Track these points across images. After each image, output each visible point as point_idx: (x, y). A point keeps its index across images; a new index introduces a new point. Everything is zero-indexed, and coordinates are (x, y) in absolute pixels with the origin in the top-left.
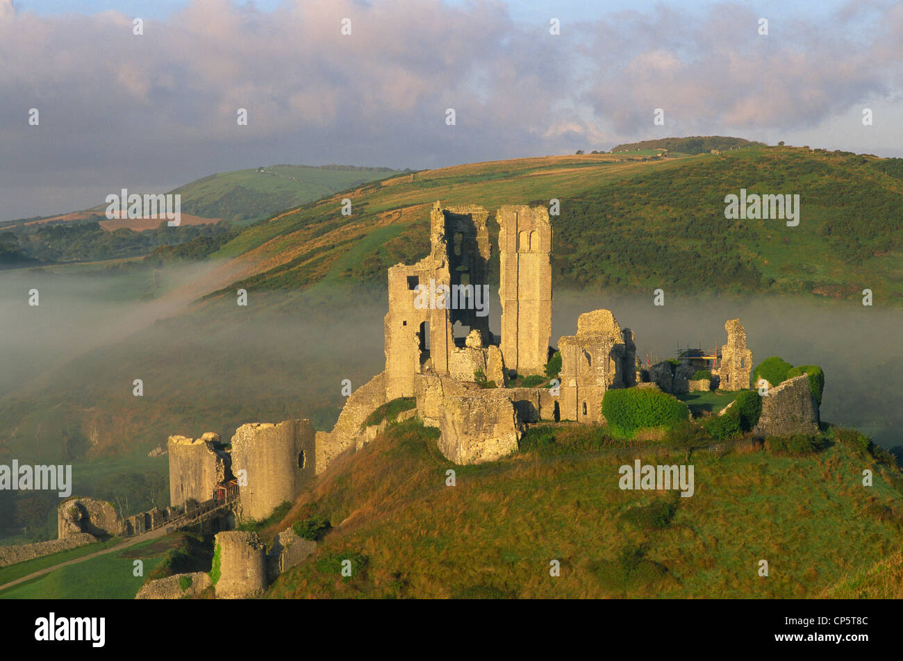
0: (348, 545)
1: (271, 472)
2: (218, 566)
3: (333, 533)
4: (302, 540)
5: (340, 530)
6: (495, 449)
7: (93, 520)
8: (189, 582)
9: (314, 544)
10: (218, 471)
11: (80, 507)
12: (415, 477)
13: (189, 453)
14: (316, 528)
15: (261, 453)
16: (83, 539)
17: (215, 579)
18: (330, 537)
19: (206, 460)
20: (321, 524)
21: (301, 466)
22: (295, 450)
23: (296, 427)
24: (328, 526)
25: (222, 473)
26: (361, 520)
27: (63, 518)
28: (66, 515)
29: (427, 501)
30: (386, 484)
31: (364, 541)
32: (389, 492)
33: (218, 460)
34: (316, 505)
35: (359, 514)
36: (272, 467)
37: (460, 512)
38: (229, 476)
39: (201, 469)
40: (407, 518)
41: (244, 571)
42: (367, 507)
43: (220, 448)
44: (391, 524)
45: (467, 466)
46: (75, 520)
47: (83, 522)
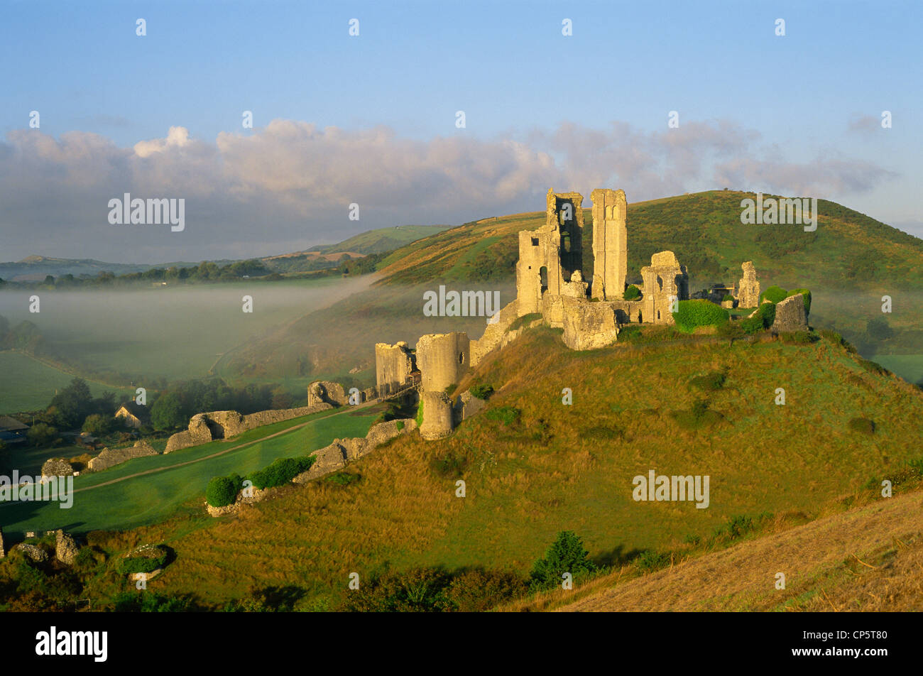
0: (506, 402)
1: (443, 366)
2: (421, 414)
3: (496, 395)
4: (476, 399)
5: (500, 393)
6: (602, 341)
7: (330, 395)
8: (403, 425)
9: (484, 402)
10: (408, 366)
11: (322, 387)
12: (549, 358)
13: (389, 354)
14: (484, 391)
15: (435, 353)
16: (325, 406)
17: (419, 423)
18: (493, 398)
19: (400, 358)
20: (487, 389)
21: (461, 362)
22: (458, 352)
23: (458, 336)
24: (492, 391)
25: (410, 367)
26: (514, 386)
27: (311, 393)
28: (313, 392)
29: (558, 373)
30: (529, 363)
31: (517, 400)
32: (531, 369)
33: (408, 359)
34: (480, 379)
35: (512, 383)
36: (443, 362)
37: (581, 380)
38: (415, 368)
39: (396, 364)
40: (545, 384)
41: (439, 417)
42: (517, 378)
43: (408, 351)
44: (534, 388)
45: (584, 351)
46: (319, 394)
47: (324, 397)
